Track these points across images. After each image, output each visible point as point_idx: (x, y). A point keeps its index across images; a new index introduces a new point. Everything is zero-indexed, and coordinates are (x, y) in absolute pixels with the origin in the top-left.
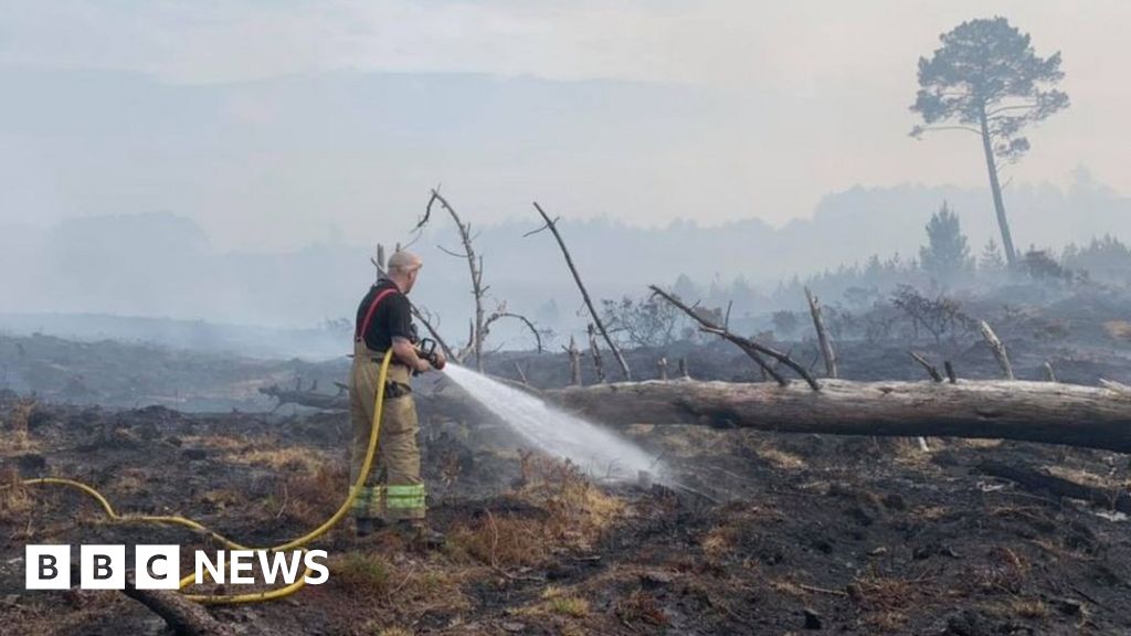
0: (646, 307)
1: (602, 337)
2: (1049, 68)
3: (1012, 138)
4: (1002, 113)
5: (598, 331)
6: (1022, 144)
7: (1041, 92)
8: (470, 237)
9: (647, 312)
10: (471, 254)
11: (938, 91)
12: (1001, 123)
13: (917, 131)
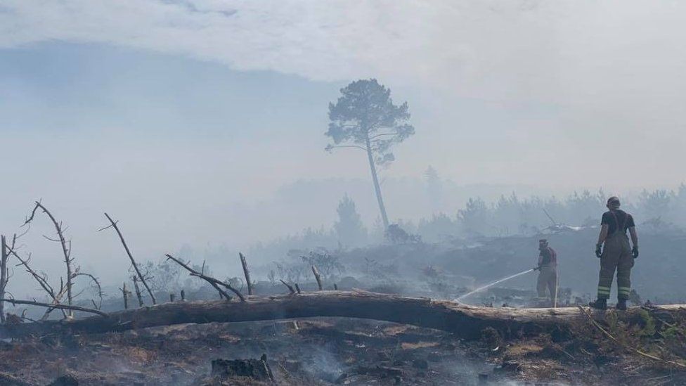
0: (162, 267)
1: (142, 282)
2: (402, 111)
3: (385, 153)
4: (378, 138)
5: (139, 279)
6: (390, 157)
7: (398, 125)
8: (62, 230)
9: (163, 270)
10: (62, 240)
11: (341, 124)
12: (378, 144)
13: (329, 148)
